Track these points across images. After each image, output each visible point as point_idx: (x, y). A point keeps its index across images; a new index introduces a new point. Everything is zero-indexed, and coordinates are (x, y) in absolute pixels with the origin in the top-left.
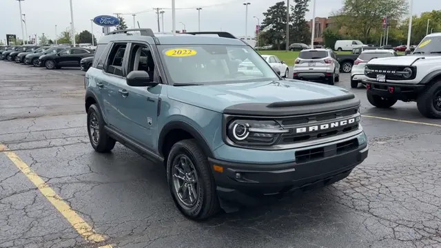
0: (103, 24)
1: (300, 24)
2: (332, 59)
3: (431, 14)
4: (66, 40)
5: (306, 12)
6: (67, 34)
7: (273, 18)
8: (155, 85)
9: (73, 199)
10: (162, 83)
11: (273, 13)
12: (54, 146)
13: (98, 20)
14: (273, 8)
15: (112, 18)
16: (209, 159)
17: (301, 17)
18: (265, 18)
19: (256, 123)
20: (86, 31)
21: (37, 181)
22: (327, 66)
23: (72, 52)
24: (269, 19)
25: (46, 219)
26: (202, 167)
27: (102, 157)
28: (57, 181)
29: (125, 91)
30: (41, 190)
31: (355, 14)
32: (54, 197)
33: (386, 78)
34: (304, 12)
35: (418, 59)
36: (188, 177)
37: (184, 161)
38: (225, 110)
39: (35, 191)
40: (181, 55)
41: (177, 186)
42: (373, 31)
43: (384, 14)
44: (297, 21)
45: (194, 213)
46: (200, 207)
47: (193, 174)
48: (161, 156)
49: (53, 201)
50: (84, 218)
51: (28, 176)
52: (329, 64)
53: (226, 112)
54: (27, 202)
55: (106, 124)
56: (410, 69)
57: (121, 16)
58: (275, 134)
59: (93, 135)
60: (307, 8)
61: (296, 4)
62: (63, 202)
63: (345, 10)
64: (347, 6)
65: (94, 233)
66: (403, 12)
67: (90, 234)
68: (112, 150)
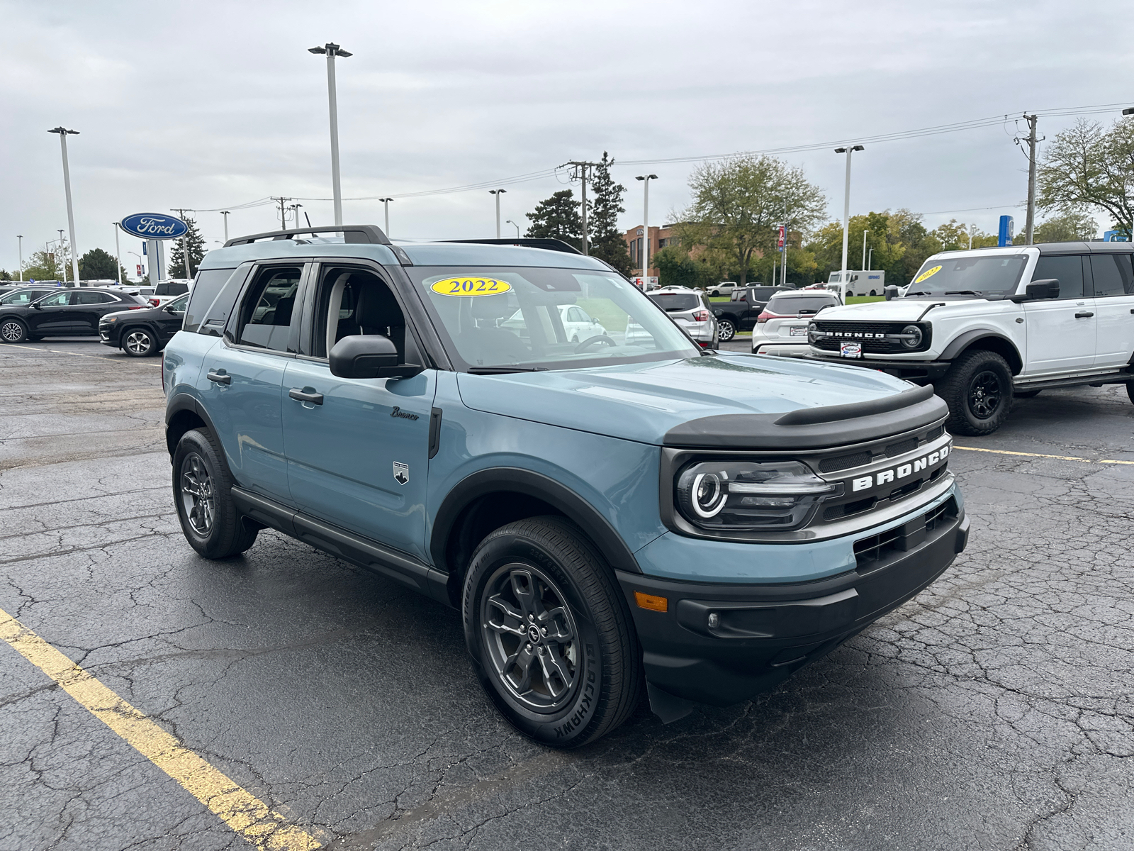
0: (146, 234)
1: (608, 239)
2: (707, 312)
3: (867, 219)
4: (46, 269)
5: (619, 214)
6: (48, 258)
7: (549, 226)
8: (412, 373)
9: (177, 711)
10: (435, 367)
11: (549, 213)
12: (76, 549)
13: (131, 225)
14: (548, 203)
15: (169, 221)
16: (620, 575)
17: (608, 224)
18: (531, 224)
19: (745, 468)
20: (98, 251)
21: (53, 663)
22: (699, 328)
23: (73, 298)
24: (540, 226)
25: (108, 792)
26: (592, 595)
27: (225, 573)
28: (114, 656)
29: (312, 390)
30: (69, 690)
31: (720, 219)
32: (116, 709)
33: (863, 350)
34: (613, 215)
35: (933, 306)
36: (534, 628)
37: (523, 581)
38: (667, 436)
39: (48, 695)
40: (474, 292)
41: (499, 656)
42: (758, 255)
43: (778, 219)
44: (600, 232)
45: (568, 727)
46: (590, 713)
47: (559, 618)
48: (439, 568)
49: (117, 724)
50: (231, 774)
51: (17, 646)
52: (702, 323)
53: (670, 441)
54: (32, 733)
55: (238, 485)
56: (917, 329)
57: (188, 215)
58: (798, 497)
59: (194, 514)
60: (620, 205)
61: (597, 196)
62: (147, 724)
63: (698, 211)
64: (702, 202)
65: (281, 824)
66: (817, 214)
67: (268, 827)
68: (248, 553)
